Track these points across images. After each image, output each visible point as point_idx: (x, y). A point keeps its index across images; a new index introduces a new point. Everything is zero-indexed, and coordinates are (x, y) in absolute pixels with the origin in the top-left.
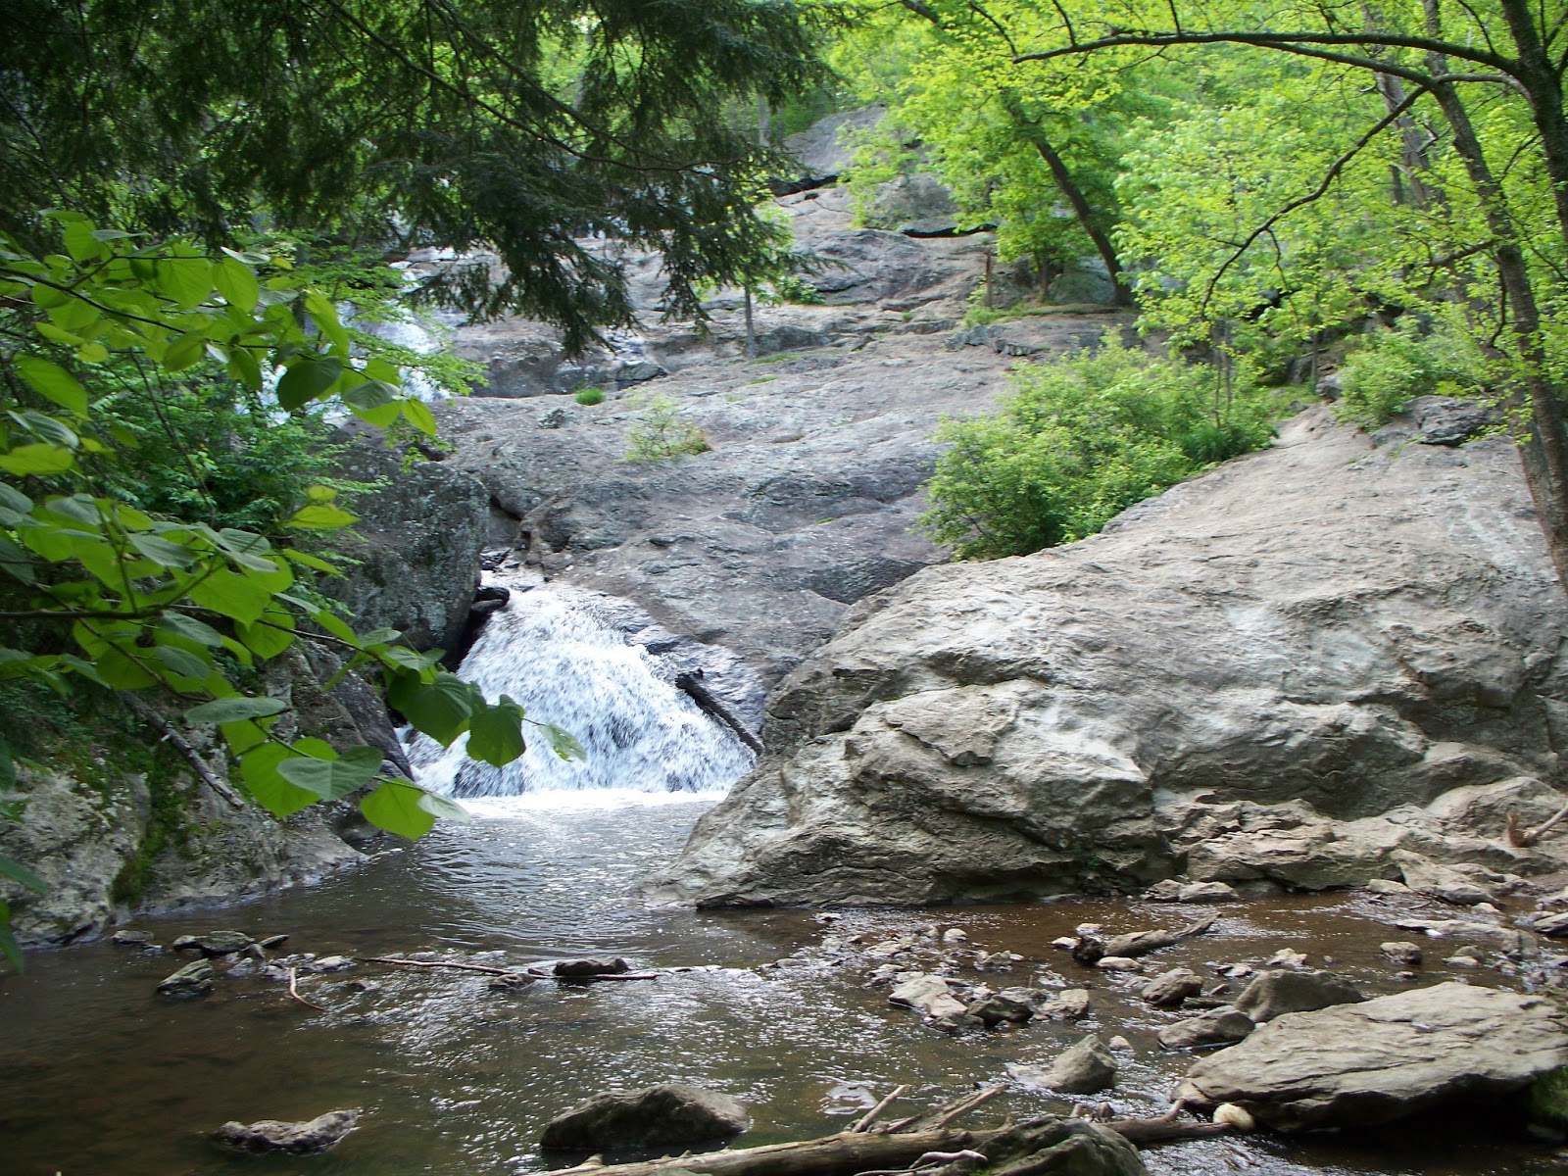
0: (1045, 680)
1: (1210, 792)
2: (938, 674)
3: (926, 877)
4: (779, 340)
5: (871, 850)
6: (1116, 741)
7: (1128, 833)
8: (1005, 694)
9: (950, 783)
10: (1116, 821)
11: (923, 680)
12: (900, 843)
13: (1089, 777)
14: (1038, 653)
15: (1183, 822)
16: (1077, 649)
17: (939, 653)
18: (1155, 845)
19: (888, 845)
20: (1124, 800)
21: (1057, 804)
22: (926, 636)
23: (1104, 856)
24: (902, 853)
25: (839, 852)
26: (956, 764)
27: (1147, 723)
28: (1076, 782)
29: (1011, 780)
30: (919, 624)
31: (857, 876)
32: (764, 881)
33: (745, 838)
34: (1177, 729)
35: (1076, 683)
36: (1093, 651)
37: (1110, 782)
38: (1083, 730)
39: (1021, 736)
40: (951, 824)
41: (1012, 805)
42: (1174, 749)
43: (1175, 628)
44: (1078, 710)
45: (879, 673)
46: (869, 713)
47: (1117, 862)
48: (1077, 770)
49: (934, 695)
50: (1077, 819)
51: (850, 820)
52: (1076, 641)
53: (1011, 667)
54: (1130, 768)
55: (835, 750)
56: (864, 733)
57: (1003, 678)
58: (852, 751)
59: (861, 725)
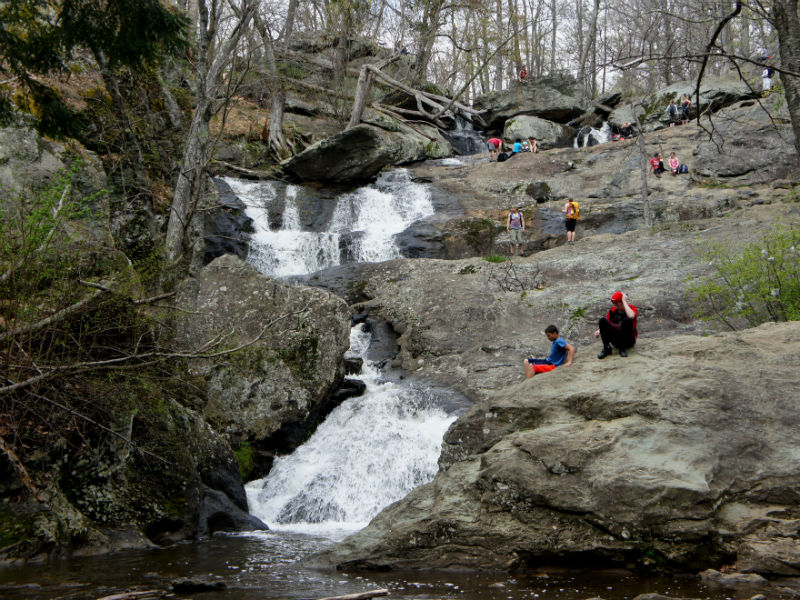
0: (649, 416)
1: (782, 509)
2: (571, 412)
3: (511, 553)
4: (678, 215)
5: (473, 533)
6: (697, 462)
7: (683, 530)
8: (614, 426)
9: (543, 485)
10: (674, 520)
11: (557, 416)
12: (497, 528)
13: (655, 486)
14: (653, 397)
15: (744, 528)
16: (687, 395)
17: (573, 397)
18: (707, 541)
19: (487, 529)
20: (683, 505)
21: (624, 503)
22: (572, 385)
23: (659, 546)
24: (495, 535)
25: (449, 533)
26: (550, 472)
27: (731, 452)
28: (643, 489)
29: (590, 485)
30: (568, 377)
31: (459, 551)
32: (389, 552)
33: (394, 525)
34: (759, 458)
35: (675, 420)
36: (701, 397)
37: (671, 490)
38: (670, 454)
39: (613, 455)
40: (538, 515)
41: (587, 502)
42: (752, 473)
43: (784, 384)
44: (672, 439)
45: (523, 410)
46: (508, 438)
47: (670, 552)
48: (647, 480)
49: (561, 426)
50: (640, 515)
51: (467, 511)
52: (689, 390)
53: (626, 407)
54: (697, 482)
55: (478, 464)
56: (496, 451)
57: (619, 415)
58: (484, 464)
59: (497, 446)
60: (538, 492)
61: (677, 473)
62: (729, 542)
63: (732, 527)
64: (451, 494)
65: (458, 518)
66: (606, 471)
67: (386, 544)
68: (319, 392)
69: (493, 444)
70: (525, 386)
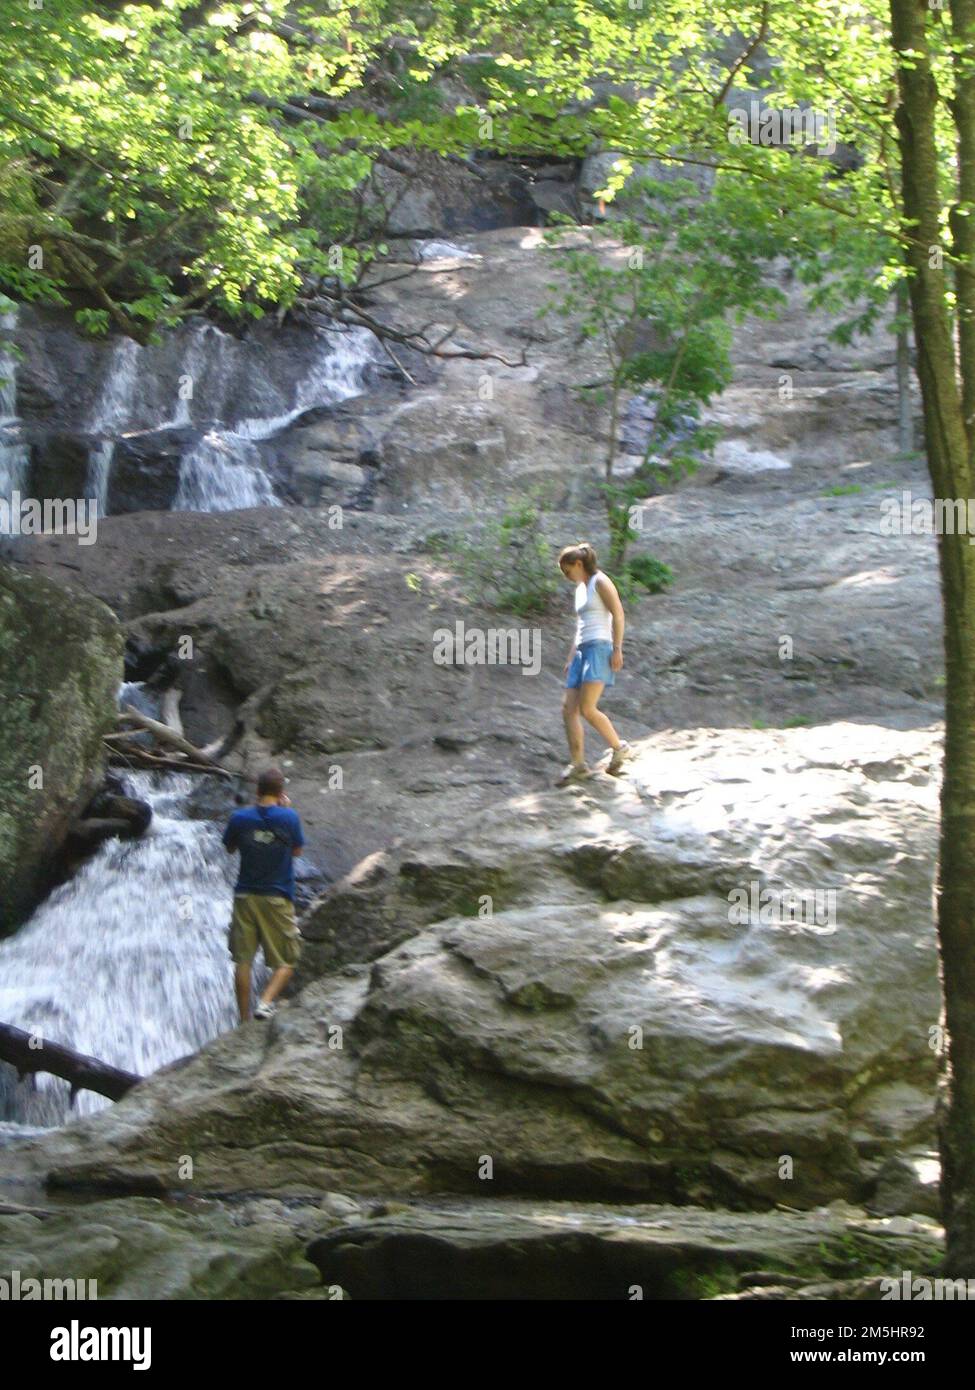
3: (412, 1165)
5: (339, 1119)
9: (494, 1027)
10: (759, 1109)
11: (544, 890)
12: (388, 1113)
13: (727, 1037)
14: (755, 857)
15: (906, 1134)
16: (830, 856)
17: (585, 849)
19: (368, 1114)
21: (659, 1072)
23: (723, 1161)
24: (382, 1126)
25: (287, 1119)
26: (512, 1003)
29: (595, 1031)
31: (306, 1156)
32: (159, 1151)
33: (174, 1100)
37: (762, 1047)
39: (649, 973)
40: (476, 1091)
41: (578, 1065)
44: (779, 946)
46: (431, 931)
47: (742, 1172)
48: (714, 1025)
49: (550, 910)
50: (688, 1098)
51: (329, 1076)
52: (834, 842)
53: (695, 874)
54: (820, 1034)
55: (364, 984)
56: (404, 956)
57: (677, 892)
58: (376, 981)
59: (408, 947)
60: (482, 1043)
61: (779, 1013)
62: (870, 1159)
63: (882, 1130)
64: (300, 1041)
65: (308, 1090)
66: (631, 1005)
67: (153, 1136)
68: (39, 823)
69: (397, 943)
70: (484, 820)
